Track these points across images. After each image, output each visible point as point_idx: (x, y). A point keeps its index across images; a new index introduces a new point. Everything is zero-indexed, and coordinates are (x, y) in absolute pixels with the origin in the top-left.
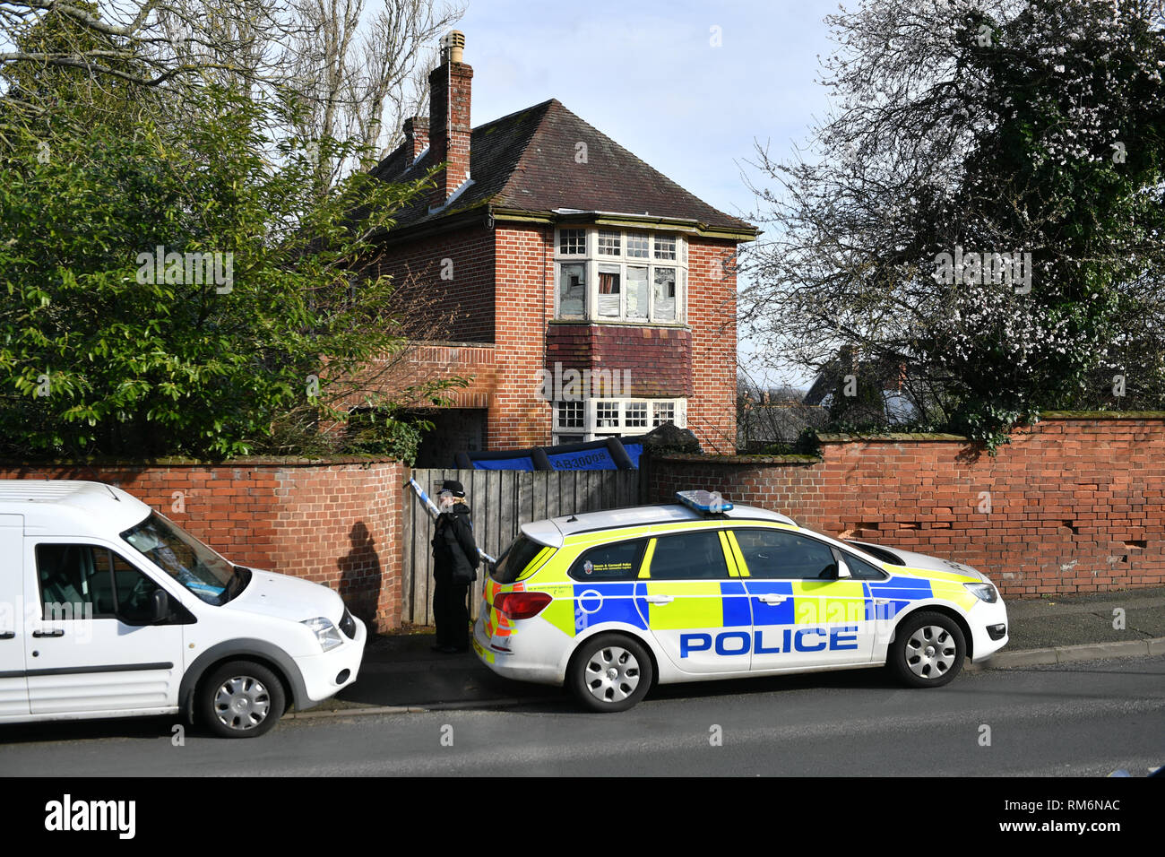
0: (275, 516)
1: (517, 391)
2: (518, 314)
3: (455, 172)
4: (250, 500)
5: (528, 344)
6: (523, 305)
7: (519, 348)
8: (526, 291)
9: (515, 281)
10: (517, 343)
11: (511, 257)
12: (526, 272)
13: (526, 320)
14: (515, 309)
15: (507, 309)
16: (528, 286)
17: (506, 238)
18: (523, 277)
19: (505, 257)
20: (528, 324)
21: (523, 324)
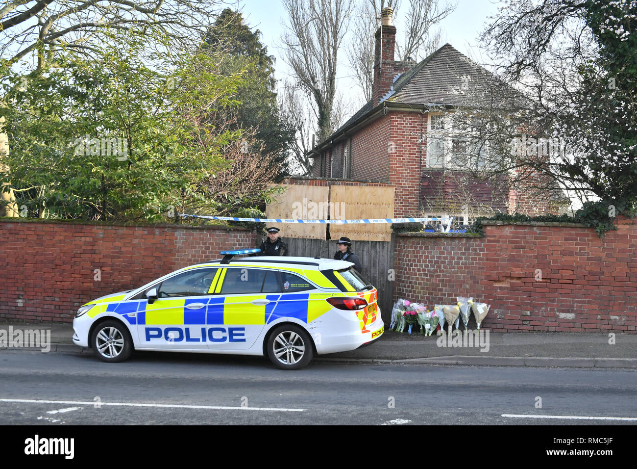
0: (175, 255)
1: (402, 209)
2: (403, 165)
3: (385, 87)
4: (163, 246)
5: (409, 182)
6: (407, 159)
7: (404, 184)
8: (409, 151)
9: (402, 146)
10: (403, 181)
11: (400, 132)
12: (409, 140)
13: (408, 168)
14: (402, 162)
15: (397, 161)
16: (410, 149)
17: (397, 121)
18: (407, 143)
19: (397, 132)
20: (410, 170)
21: (407, 170)
